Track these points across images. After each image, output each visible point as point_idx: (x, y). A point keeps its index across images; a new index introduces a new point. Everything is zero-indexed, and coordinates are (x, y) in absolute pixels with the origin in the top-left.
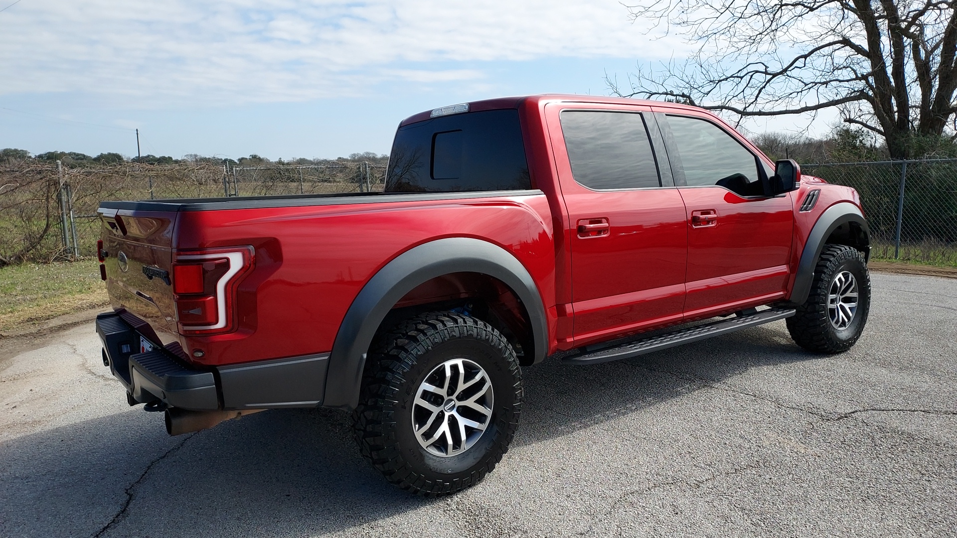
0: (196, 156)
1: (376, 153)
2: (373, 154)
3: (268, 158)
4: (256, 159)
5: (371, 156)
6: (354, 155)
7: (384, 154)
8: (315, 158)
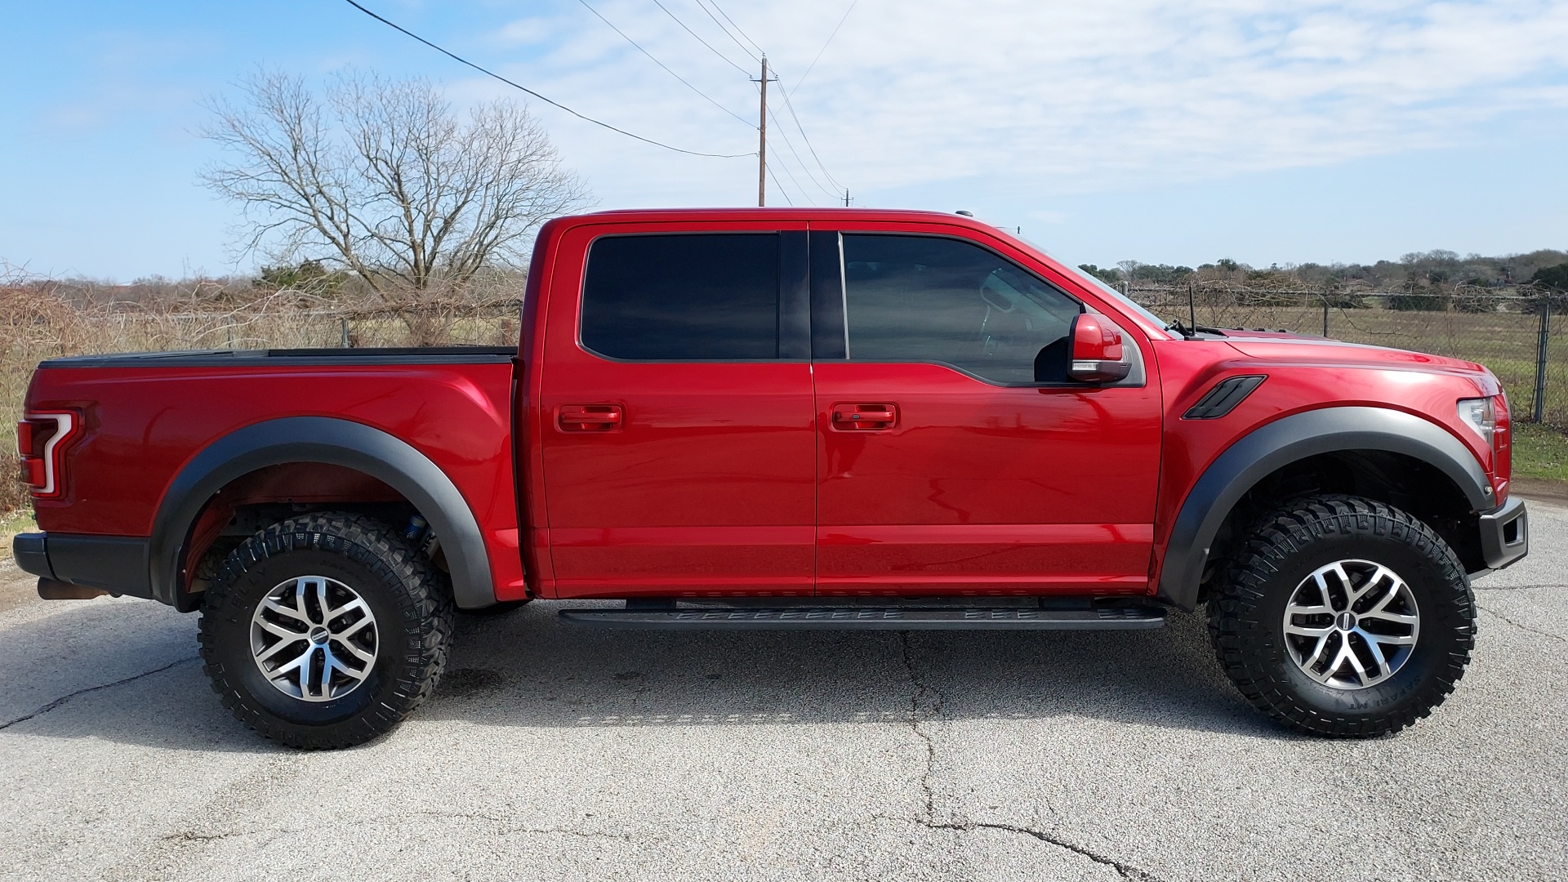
0: (1134, 263)
1: (1456, 251)
2: (1451, 253)
3: (1250, 265)
4: (1228, 267)
5: (1445, 257)
6: (1411, 255)
7: (1474, 253)
8: (1334, 262)
